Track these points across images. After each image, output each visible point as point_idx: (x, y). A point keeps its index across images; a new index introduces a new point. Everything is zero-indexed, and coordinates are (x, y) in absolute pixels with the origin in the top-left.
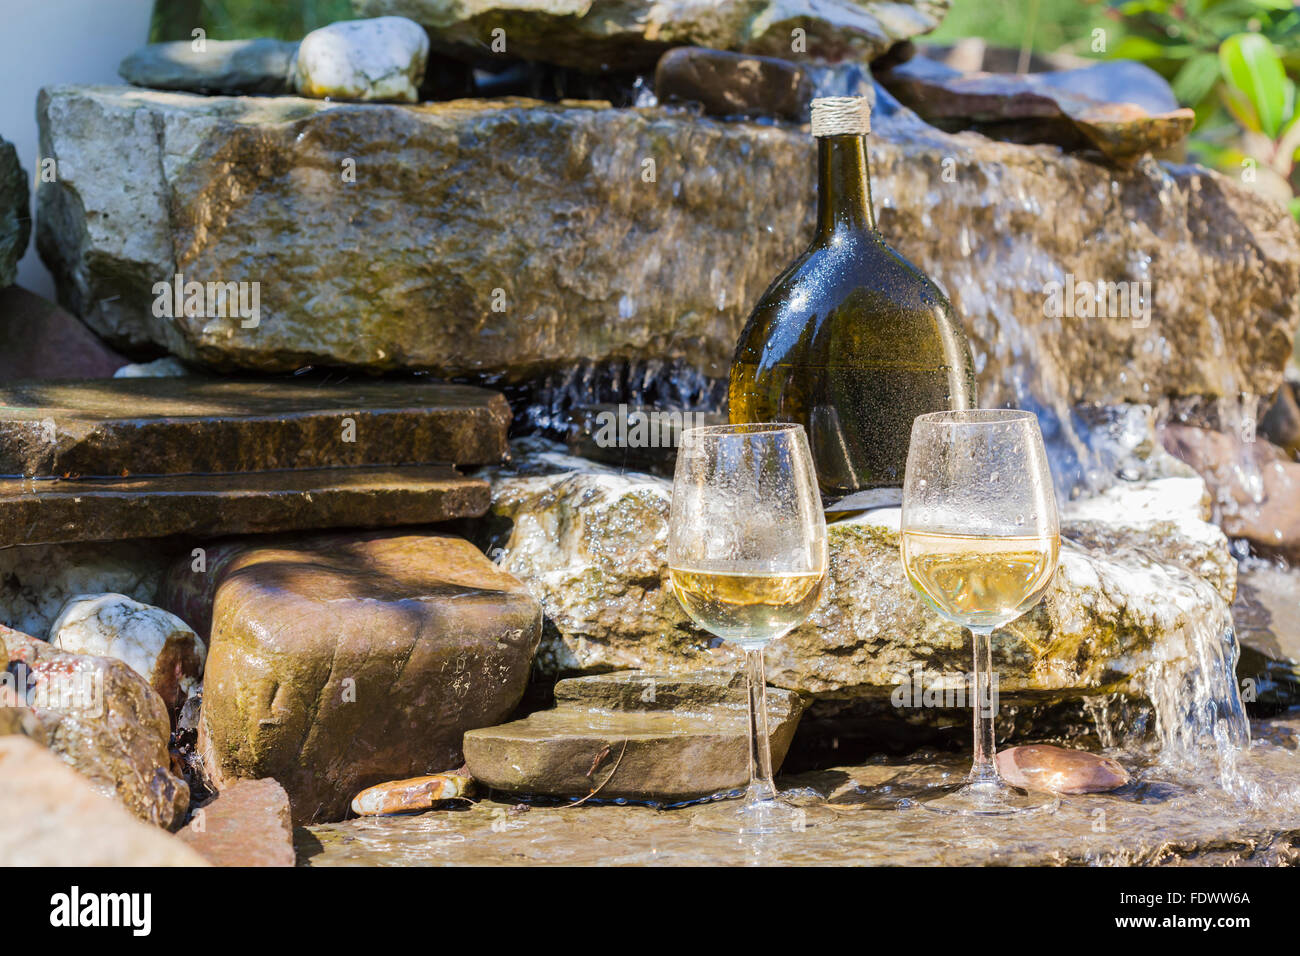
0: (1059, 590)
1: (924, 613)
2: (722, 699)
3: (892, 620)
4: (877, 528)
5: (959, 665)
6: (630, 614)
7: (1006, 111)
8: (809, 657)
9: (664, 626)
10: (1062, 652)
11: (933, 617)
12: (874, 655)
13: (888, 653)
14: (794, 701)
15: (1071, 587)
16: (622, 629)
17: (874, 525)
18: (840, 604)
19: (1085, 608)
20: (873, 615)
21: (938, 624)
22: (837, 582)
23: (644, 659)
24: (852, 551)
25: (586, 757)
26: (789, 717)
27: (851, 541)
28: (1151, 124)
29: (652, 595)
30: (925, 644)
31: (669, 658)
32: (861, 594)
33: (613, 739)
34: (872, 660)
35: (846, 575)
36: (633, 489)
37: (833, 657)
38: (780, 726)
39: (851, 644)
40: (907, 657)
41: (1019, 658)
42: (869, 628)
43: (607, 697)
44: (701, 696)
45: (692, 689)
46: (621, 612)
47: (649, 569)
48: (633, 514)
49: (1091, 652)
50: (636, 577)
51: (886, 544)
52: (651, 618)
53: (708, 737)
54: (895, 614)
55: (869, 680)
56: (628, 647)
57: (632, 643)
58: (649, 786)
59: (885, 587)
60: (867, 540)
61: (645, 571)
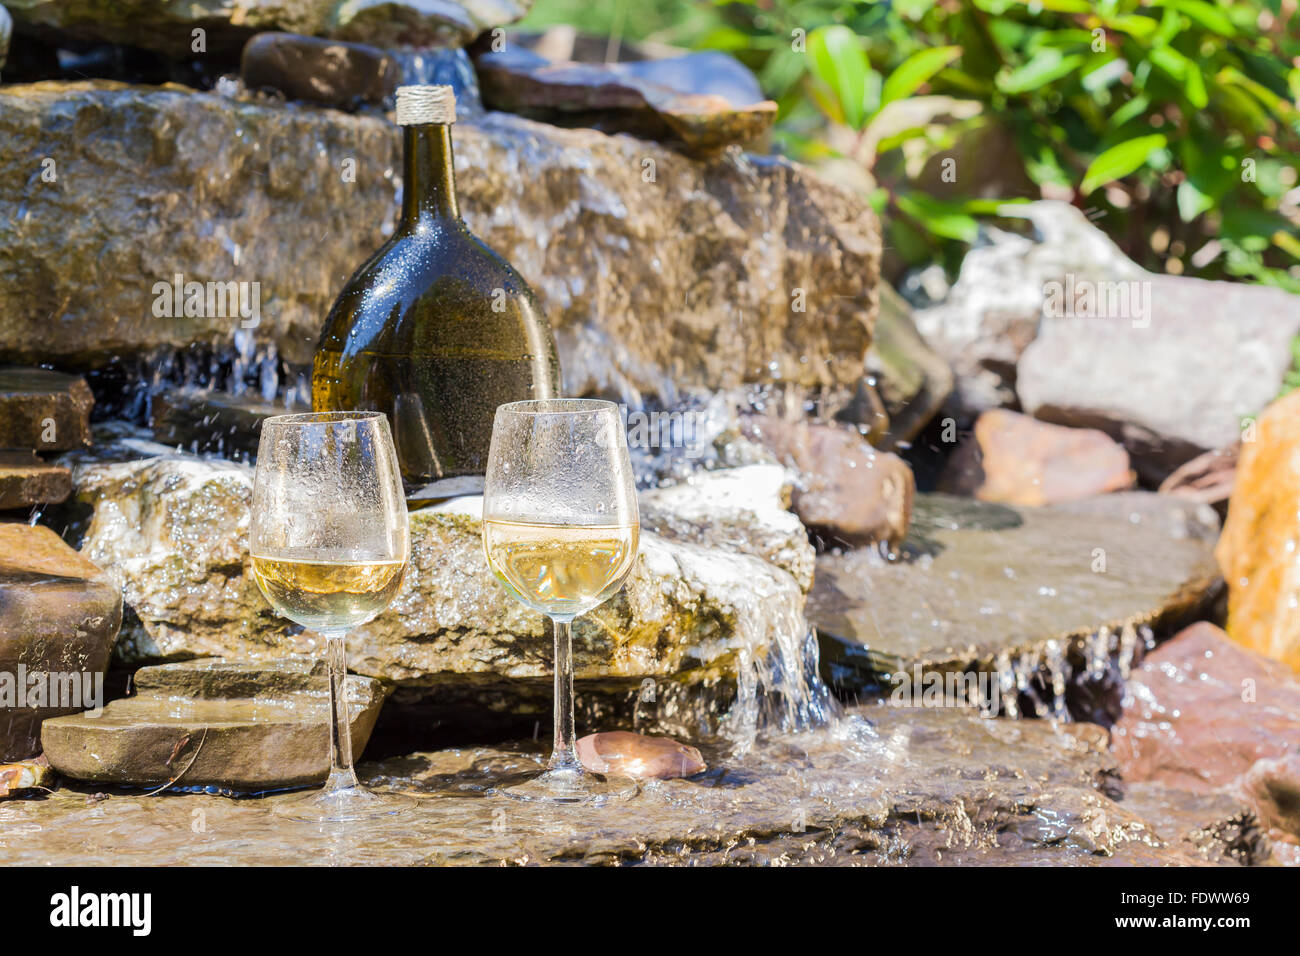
1: (506, 601)
2: (304, 687)
3: (475, 608)
4: (460, 516)
5: (540, 653)
6: (212, 602)
7: (593, 101)
8: (391, 645)
9: (246, 613)
10: (641, 640)
11: (514, 605)
12: (456, 642)
13: (470, 641)
14: (375, 688)
15: (651, 575)
16: (204, 617)
17: (456, 513)
18: (424, 591)
19: (665, 596)
20: (456, 602)
21: (519, 612)
22: (420, 570)
23: (226, 647)
24: (435, 539)
25: (167, 744)
26: (371, 704)
27: (433, 529)
28: (734, 116)
29: (234, 583)
30: (506, 632)
31: (251, 645)
32: (443, 582)
33: (193, 727)
34: (454, 647)
36: (216, 476)
37: (416, 645)
38: (362, 714)
39: (433, 631)
40: (488, 644)
41: (599, 645)
42: (451, 615)
43: (188, 685)
44: (282, 684)
45: (274, 677)
46: (202, 599)
47: (231, 556)
48: (215, 501)
49: (671, 639)
50: (218, 564)
51: (468, 532)
52: (232, 606)
53: (289, 725)
54: (478, 602)
55: (451, 668)
56: (210, 634)
57: (213, 630)
58: (229, 774)
59: (467, 575)
60: (451, 528)
61: (227, 558)
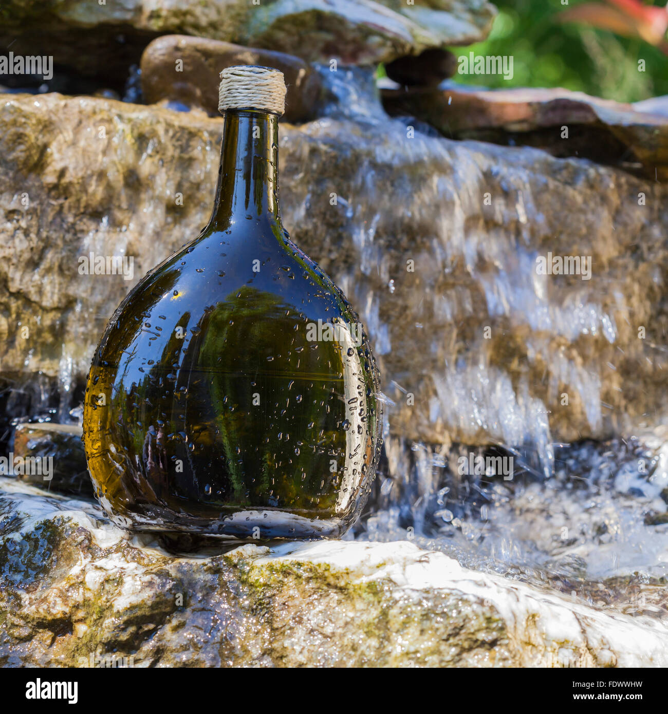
0: (528, 643)
4: (319, 565)
15: (544, 641)
17: (315, 562)
18: (275, 655)
22: (273, 629)
24: (291, 592)
27: (290, 581)
29: (63, 641)
32: (297, 643)
35: (283, 619)
47: (59, 610)
50: (45, 618)
51: (329, 585)
59: (326, 636)
60: (309, 580)
61: (54, 611)
